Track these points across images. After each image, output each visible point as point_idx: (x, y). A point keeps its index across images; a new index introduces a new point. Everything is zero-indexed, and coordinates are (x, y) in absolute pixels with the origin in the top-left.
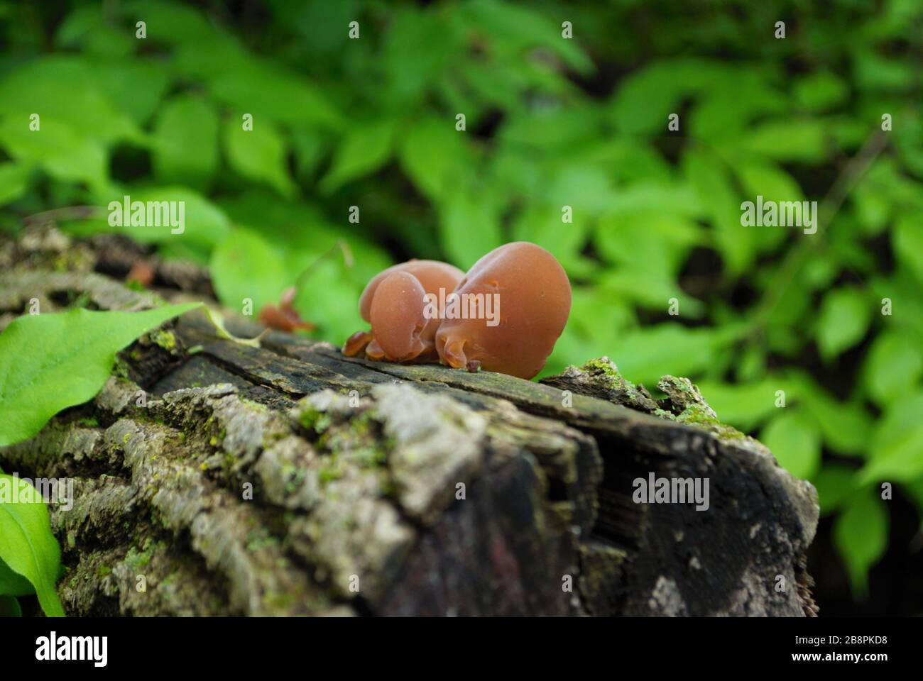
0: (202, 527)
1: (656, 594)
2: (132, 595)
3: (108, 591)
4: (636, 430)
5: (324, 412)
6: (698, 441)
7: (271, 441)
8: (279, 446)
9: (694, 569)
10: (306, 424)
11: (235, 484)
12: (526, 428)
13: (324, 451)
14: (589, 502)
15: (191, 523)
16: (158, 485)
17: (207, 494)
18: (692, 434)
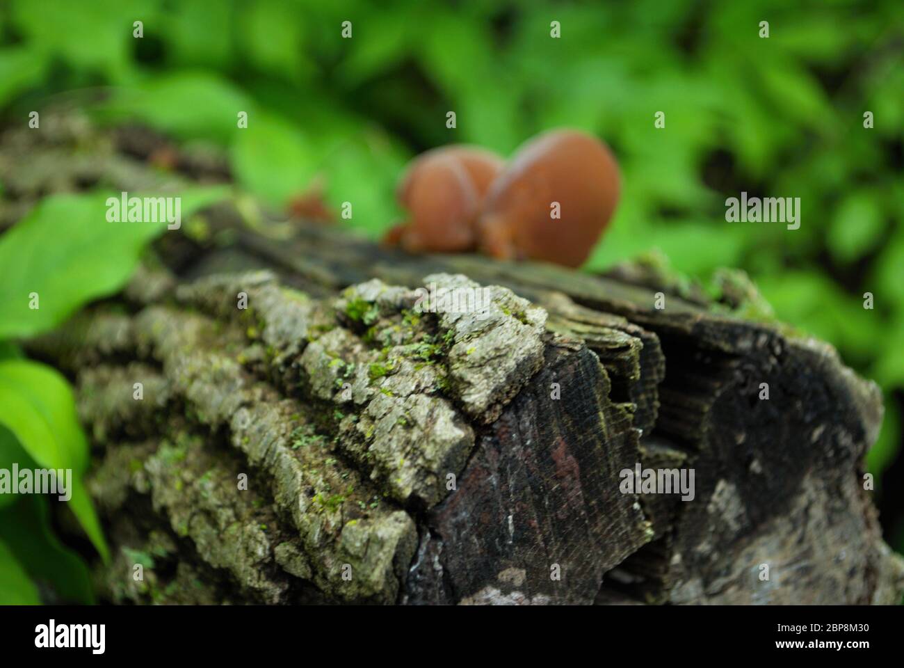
0: (243, 422)
1: (715, 497)
2: (167, 492)
3: (141, 486)
4: (700, 326)
5: (372, 303)
6: (763, 339)
7: (316, 334)
8: (325, 339)
9: (754, 474)
10: (353, 315)
11: (276, 377)
12: (586, 323)
13: (374, 344)
14: (650, 401)
15: (231, 417)
16: (194, 377)
17: (247, 387)
18: (757, 332)
